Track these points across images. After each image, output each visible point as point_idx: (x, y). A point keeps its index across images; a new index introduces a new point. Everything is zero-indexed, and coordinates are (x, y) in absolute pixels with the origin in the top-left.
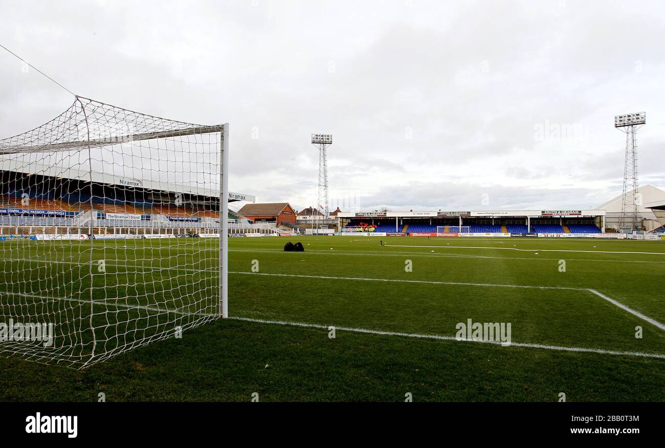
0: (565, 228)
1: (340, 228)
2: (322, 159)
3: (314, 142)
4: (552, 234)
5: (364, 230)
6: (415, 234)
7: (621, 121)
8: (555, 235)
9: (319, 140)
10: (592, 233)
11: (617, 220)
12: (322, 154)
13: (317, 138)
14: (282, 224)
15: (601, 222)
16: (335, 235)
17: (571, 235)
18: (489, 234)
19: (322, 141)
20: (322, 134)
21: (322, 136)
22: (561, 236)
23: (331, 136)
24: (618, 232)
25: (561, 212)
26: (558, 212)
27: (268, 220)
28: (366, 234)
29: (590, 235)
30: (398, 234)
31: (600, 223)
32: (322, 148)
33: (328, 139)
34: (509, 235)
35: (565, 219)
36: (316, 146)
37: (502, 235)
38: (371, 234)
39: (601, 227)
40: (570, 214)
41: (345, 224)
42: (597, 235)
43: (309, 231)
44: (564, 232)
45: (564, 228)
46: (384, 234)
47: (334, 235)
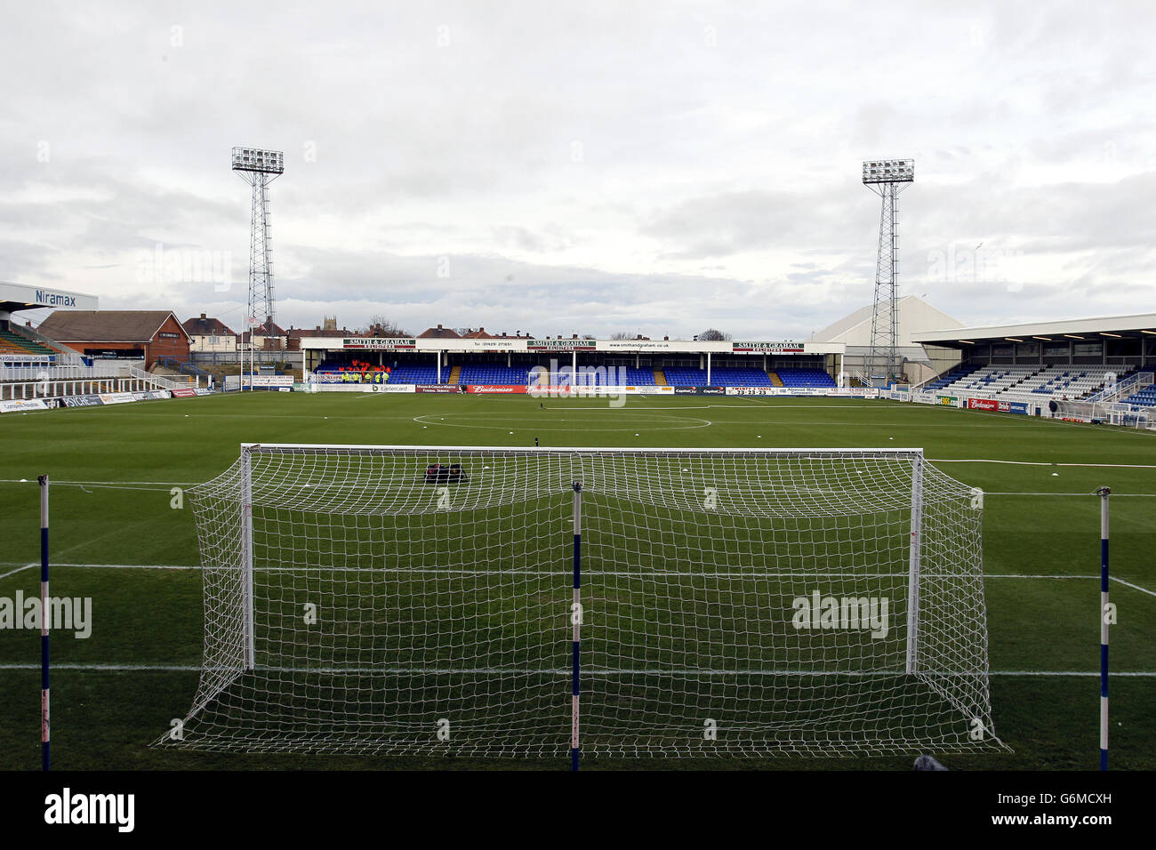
0: (773, 377)
1: (306, 374)
2: (259, 209)
3: (238, 168)
4: (752, 389)
5: (363, 378)
6: (479, 387)
7: (873, 172)
8: (757, 391)
9: (250, 163)
10: (821, 386)
11: (860, 361)
12: (258, 197)
13: (246, 159)
14: (160, 363)
15: (835, 365)
16: (296, 389)
17: (784, 391)
18: (633, 389)
19: (259, 165)
20: (259, 147)
21: (260, 153)
22: (768, 393)
23: (281, 155)
24: (865, 385)
25: (768, 345)
26: (762, 345)
27: (122, 353)
28: (368, 388)
29: (817, 392)
30: (440, 389)
31: (834, 367)
32: (258, 184)
33: (273, 162)
34: (671, 391)
35: (771, 358)
36: (243, 177)
37: (659, 390)
38: (381, 388)
39: (835, 375)
40: (784, 350)
41: (316, 364)
42: (829, 391)
43: (231, 381)
44: (772, 385)
45: (770, 375)
46: (411, 388)
47: (292, 389)
